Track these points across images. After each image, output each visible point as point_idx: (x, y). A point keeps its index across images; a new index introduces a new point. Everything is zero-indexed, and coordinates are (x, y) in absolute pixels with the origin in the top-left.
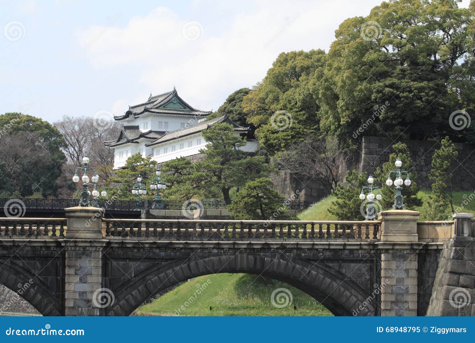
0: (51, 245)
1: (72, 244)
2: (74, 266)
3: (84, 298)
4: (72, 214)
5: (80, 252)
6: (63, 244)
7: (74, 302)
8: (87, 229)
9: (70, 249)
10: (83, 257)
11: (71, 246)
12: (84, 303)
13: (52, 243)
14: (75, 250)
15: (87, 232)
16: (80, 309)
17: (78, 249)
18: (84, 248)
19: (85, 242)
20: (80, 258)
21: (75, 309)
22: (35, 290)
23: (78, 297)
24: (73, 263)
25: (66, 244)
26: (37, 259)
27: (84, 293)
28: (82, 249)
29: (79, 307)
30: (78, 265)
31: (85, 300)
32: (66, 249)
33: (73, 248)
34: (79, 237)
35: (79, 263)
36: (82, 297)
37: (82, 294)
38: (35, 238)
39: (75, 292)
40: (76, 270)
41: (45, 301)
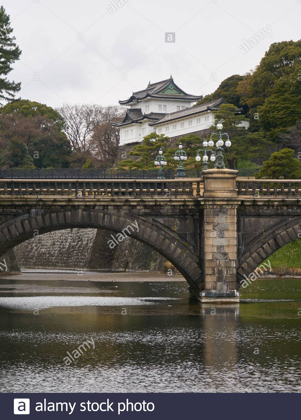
0: (189, 204)
1: (210, 203)
2: (213, 223)
3: (221, 252)
4: (210, 176)
5: (217, 210)
6: (202, 203)
7: (213, 255)
8: (223, 189)
9: (208, 207)
10: (220, 214)
11: (209, 205)
12: (222, 256)
13: (190, 202)
14: (213, 208)
15: (224, 191)
16: (218, 261)
17: (215, 207)
18: (221, 206)
19: (223, 201)
20: (218, 215)
21: (214, 261)
22: (175, 244)
23: (216, 251)
24: (211, 220)
25: (205, 203)
26: (176, 216)
27: (221, 246)
28: (219, 207)
29: (217, 260)
30: (216, 221)
31: (222, 253)
32: (205, 207)
33: (211, 207)
34: (217, 196)
35: (217, 220)
36: (219, 251)
37: (220, 247)
38: (174, 198)
39: (213, 246)
40: (214, 226)
41: (185, 255)
